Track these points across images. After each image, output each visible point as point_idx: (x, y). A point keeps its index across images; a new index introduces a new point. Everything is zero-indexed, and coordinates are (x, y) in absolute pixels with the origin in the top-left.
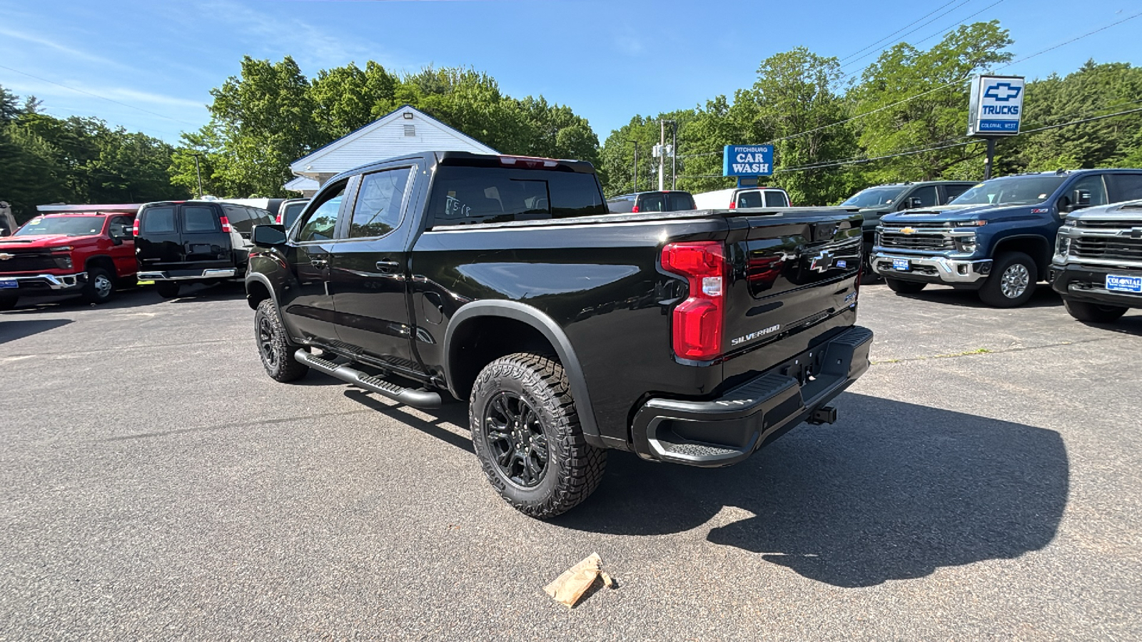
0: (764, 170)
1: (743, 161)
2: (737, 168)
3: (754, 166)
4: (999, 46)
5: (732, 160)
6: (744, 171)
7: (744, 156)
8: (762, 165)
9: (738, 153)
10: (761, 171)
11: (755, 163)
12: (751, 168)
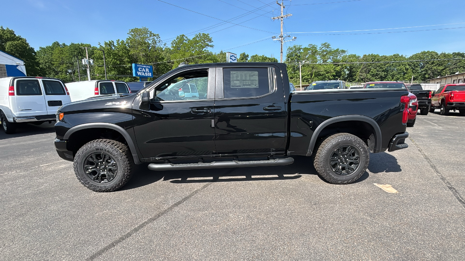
0: (150, 75)
1: (141, 71)
2: (139, 73)
3: (146, 73)
4: (210, 42)
5: (137, 70)
6: (142, 75)
7: (141, 69)
8: (149, 73)
9: (139, 67)
10: (149, 75)
11: (146, 72)
12: (145, 74)
